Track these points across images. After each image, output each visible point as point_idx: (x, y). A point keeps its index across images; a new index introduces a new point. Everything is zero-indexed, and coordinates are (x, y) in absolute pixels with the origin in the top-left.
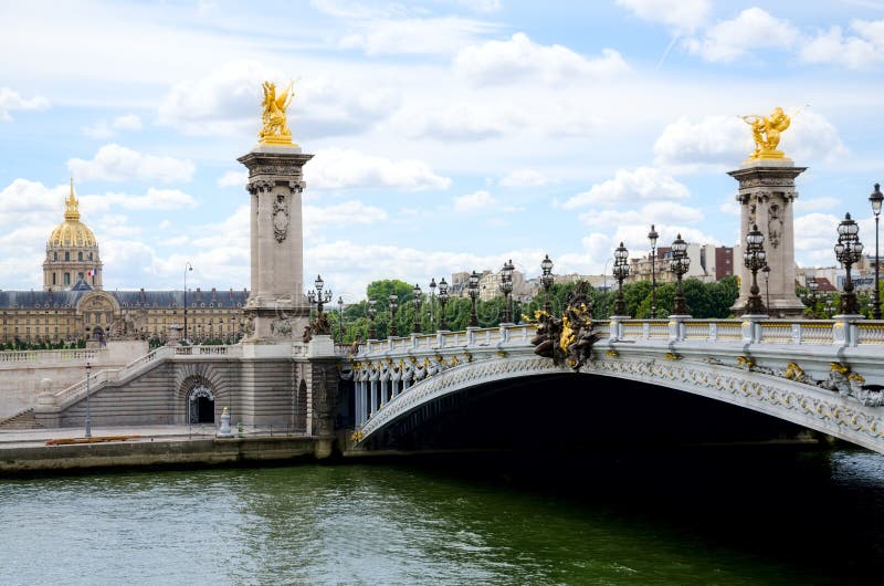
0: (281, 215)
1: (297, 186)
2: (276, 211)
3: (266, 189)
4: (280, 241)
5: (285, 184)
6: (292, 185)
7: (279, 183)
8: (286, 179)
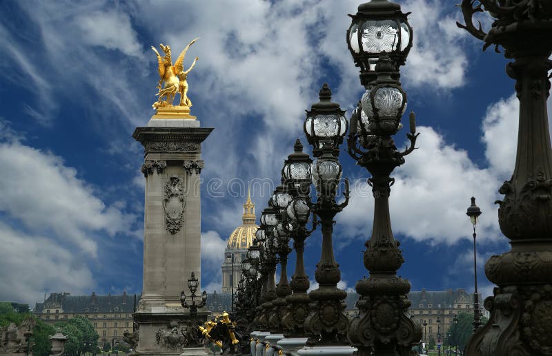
0: (175, 202)
1: (194, 166)
2: (170, 195)
3: (155, 171)
4: (173, 232)
5: (179, 163)
6: (187, 164)
7: (172, 163)
8: (180, 157)
